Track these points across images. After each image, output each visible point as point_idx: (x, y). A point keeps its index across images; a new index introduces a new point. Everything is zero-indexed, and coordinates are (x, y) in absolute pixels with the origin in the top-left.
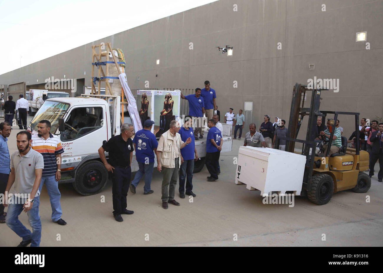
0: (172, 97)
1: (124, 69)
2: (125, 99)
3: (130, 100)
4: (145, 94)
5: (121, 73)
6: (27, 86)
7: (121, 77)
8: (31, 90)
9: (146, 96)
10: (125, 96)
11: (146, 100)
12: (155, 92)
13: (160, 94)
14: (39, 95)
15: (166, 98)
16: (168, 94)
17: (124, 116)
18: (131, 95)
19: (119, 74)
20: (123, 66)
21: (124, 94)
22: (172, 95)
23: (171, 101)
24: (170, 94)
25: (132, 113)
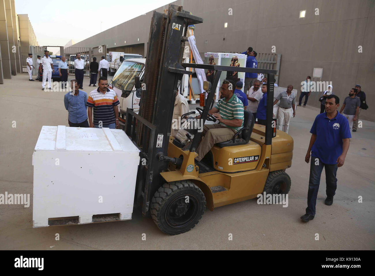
0: (238, 60)
1: (193, 31)
2: (193, 61)
3: (198, 61)
4: (212, 56)
5: (190, 36)
6: (107, 49)
7: (190, 39)
8: (110, 52)
9: (213, 58)
10: (193, 58)
11: (213, 62)
12: (222, 54)
13: (226, 57)
14: (117, 57)
15: (232, 61)
16: (234, 57)
17: (192, 77)
18: (198, 57)
19: (189, 36)
20: (192, 29)
21: (193, 56)
22: (238, 58)
23: (237, 64)
24: (236, 57)
25: (199, 74)
